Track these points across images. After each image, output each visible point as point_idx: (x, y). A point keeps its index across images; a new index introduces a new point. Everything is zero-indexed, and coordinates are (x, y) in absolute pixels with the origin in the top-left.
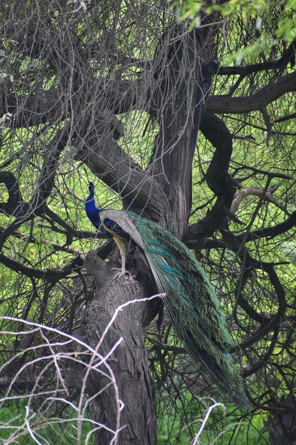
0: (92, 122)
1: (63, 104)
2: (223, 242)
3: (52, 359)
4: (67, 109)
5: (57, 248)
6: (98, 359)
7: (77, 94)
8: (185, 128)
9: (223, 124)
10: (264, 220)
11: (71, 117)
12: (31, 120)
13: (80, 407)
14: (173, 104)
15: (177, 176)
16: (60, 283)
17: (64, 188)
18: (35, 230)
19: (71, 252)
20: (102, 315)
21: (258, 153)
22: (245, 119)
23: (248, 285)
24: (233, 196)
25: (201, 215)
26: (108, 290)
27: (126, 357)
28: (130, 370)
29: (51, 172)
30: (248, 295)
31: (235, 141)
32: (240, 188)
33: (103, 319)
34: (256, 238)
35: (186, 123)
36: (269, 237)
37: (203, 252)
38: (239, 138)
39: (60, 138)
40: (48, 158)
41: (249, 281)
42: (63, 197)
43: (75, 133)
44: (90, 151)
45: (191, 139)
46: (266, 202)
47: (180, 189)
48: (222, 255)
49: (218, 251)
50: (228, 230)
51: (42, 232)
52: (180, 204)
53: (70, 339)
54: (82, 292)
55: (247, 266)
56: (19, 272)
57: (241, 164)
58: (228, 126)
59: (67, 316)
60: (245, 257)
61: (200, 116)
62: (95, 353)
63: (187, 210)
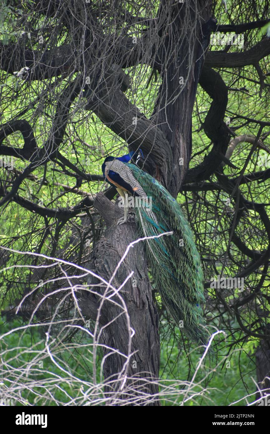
0: (102, 75)
1: (76, 59)
2: (218, 185)
3: (70, 290)
4: (79, 64)
5: (67, 190)
6: (111, 291)
7: (88, 50)
8: (186, 80)
9: (220, 78)
10: (256, 165)
11: (83, 70)
12: (47, 74)
13: (95, 333)
14: (175, 59)
15: (178, 125)
16: (70, 221)
18: (48, 174)
19: (81, 193)
20: (110, 250)
21: (251, 104)
22: (240, 73)
23: (240, 224)
24: (228, 143)
25: (198, 160)
26: (115, 228)
27: (132, 288)
28: (136, 300)
29: (63, 122)
30: (240, 233)
31: (230, 93)
32: (234, 135)
33: (111, 254)
34: (249, 181)
35: (188, 77)
36: (259, 180)
37: (200, 193)
38: (233, 90)
39: (73, 90)
40: (62, 108)
41: (242, 220)
42: (73, 144)
43: (86, 85)
44: (100, 102)
45: (191, 91)
46: (257, 149)
47: (181, 137)
48: (218, 197)
49: (213, 192)
50: (223, 173)
51: (54, 175)
52: (181, 151)
53: (86, 272)
54: (90, 230)
55: (240, 207)
56: (34, 211)
57: (236, 114)
58: (224, 79)
59: (76, 251)
60: (238, 198)
61: (200, 70)
62: (109, 285)
63: (187, 155)
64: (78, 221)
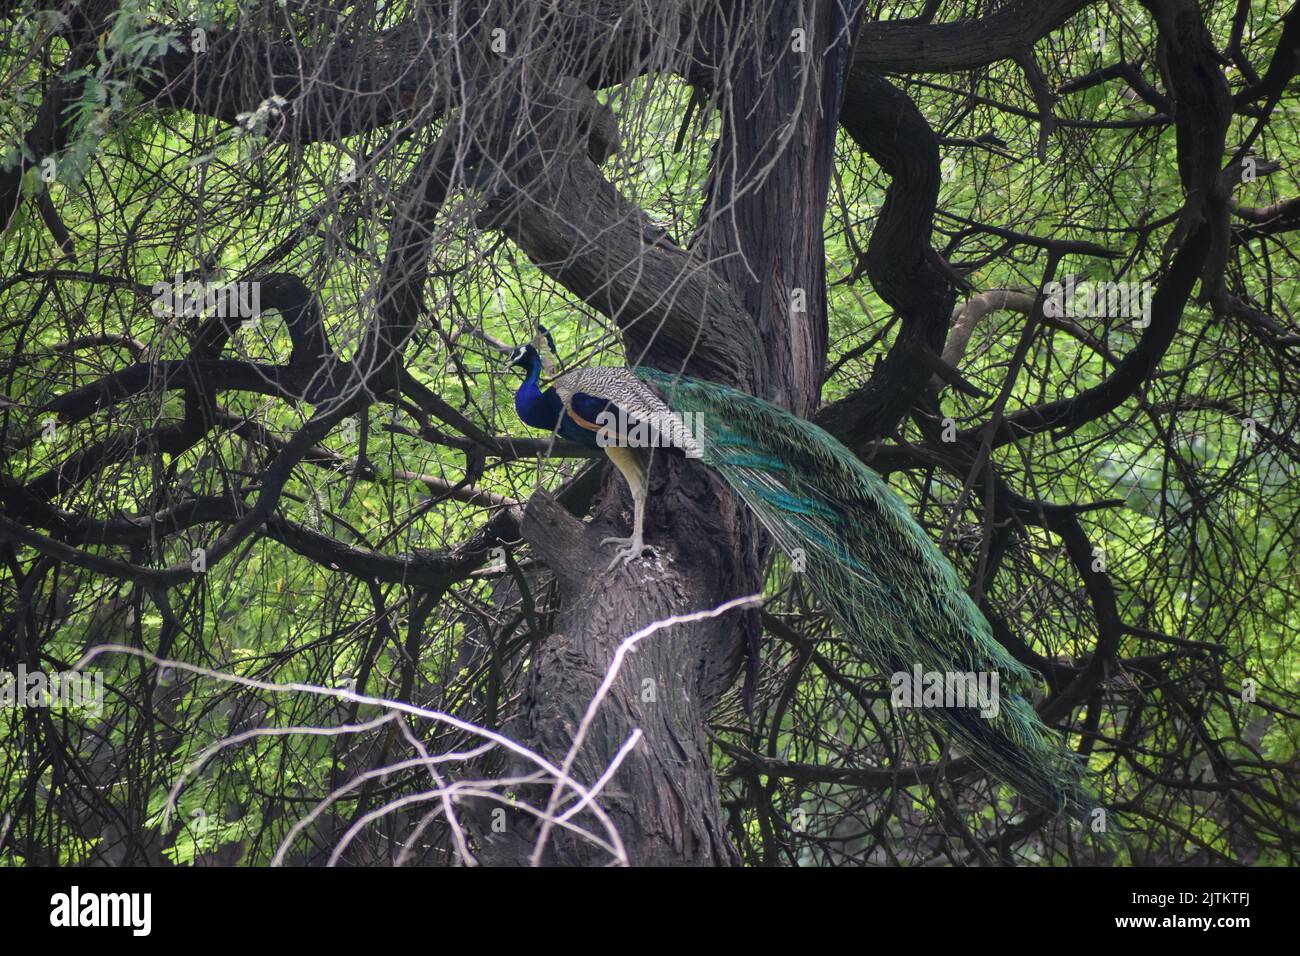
0: (525, 112)
1: (435, 64)
2: (925, 450)
3: (437, 801)
4: (447, 77)
5: (439, 493)
6: (571, 795)
7: (474, 31)
8: (796, 115)
9: (912, 108)
10: (1044, 381)
11: (459, 101)
12: (345, 117)
14: (757, 48)
15: (781, 260)
16: (452, 592)
17: (451, 318)
18: (375, 444)
19: (482, 501)
20: (580, 675)
21: (1018, 186)
22: (975, 86)
23: (1004, 576)
24: (949, 314)
25: (857, 374)
26: (594, 603)
27: (656, 795)
28: (669, 832)
29: (409, 266)
30: (1006, 603)
31: (946, 155)
32: (967, 290)
33: (582, 687)
34: (1023, 435)
35: (800, 104)
36: (1058, 430)
38: (958, 143)
39: (433, 165)
40: (401, 222)
41: (1008, 563)
42: (451, 344)
43: (474, 146)
44: (522, 199)
45: (818, 152)
46: (1047, 329)
47: (792, 299)
48: (925, 490)
49: (911, 476)
50: (939, 413)
51: (393, 445)
52: (795, 343)
53: (487, 740)
54: (520, 617)
55: (999, 517)
56: (334, 565)
57: (969, 221)
58: (927, 110)
59: (479, 688)
60: (991, 491)
61: (840, 81)
62: (562, 778)
63: (815, 357)
64: (482, 590)
